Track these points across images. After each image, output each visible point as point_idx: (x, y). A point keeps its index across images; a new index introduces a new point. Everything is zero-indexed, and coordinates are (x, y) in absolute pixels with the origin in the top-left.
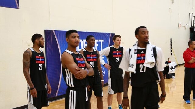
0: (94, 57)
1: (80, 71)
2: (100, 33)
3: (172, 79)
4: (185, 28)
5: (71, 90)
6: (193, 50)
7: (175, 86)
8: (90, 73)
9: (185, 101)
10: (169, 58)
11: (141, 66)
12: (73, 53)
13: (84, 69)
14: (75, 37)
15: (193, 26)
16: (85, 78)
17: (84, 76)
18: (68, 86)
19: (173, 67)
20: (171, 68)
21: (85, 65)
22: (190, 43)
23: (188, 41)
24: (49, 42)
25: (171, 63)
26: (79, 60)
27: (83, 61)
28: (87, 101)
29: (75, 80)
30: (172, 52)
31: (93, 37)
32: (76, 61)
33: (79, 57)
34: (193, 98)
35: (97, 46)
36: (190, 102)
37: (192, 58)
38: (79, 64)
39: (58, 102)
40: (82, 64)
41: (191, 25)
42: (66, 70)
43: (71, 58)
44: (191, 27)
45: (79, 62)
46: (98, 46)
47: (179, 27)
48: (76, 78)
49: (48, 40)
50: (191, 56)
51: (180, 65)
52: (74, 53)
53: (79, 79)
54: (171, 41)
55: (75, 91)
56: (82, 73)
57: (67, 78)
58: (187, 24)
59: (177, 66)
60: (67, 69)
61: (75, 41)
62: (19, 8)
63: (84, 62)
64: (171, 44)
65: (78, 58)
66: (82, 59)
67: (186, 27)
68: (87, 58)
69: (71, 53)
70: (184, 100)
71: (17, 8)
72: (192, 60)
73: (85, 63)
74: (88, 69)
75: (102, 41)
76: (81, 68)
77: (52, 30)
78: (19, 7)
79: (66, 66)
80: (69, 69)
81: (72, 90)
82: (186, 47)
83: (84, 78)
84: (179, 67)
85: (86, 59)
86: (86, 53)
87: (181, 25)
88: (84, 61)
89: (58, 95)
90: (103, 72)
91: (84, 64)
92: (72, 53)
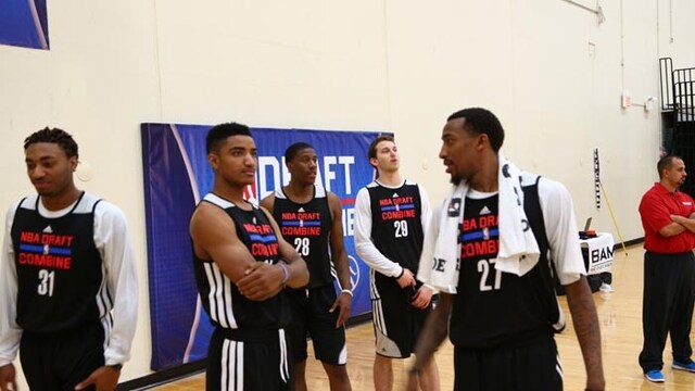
0: (310, 220)
1: (258, 272)
2: (342, 132)
3: (602, 296)
4: (646, 111)
5: (226, 342)
6: (673, 191)
7: (614, 320)
8: (294, 276)
9: (646, 372)
10: (589, 221)
11: (482, 265)
12: (232, 205)
13: (274, 263)
14: (240, 151)
15: (675, 104)
16: (278, 295)
17: (274, 289)
18: (217, 324)
19: (603, 251)
20: (597, 256)
21: (278, 250)
22: (666, 163)
23: (658, 160)
24: (158, 166)
25: (595, 236)
26: (255, 230)
27: (271, 234)
28: (283, 377)
29: (240, 303)
30: (602, 199)
31: (307, 150)
32: (243, 236)
33: (254, 220)
34: (674, 364)
35: (331, 181)
36: (661, 376)
37: (672, 216)
38: (255, 245)
39: (191, 383)
40: (266, 244)
41: (665, 102)
42: (207, 265)
43: (228, 224)
44: (666, 107)
45: (253, 237)
46: (334, 178)
47: (623, 108)
48: (244, 296)
49: (155, 160)
50: (667, 211)
51: (630, 244)
52: (236, 207)
53: (253, 297)
54: (597, 159)
55: (241, 344)
56: (263, 278)
57: (211, 296)
58: (651, 98)
59: (617, 247)
60: (210, 262)
61: (243, 167)
62: (48, 48)
63: (272, 238)
64: (597, 170)
65: (252, 223)
66: (266, 228)
67: (650, 107)
68: (284, 223)
69: (226, 205)
70: (641, 370)
71: (41, 48)
72: (674, 224)
73: (276, 242)
74: (287, 262)
75: (347, 161)
76: (263, 261)
77: (168, 125)
78: (48, 43)
79: (207, 253)
80: (218, 265)
81: (230, 339)
82: (651, 178)
83: (272, 295)
84: (626, 250)
85: (281, 226)
86: (280, 207)
87: (631, 101)
88: (274, 234)
89: (190, 358)
90: (356, 271)
91: (273, 246)
92: (229, 205)
